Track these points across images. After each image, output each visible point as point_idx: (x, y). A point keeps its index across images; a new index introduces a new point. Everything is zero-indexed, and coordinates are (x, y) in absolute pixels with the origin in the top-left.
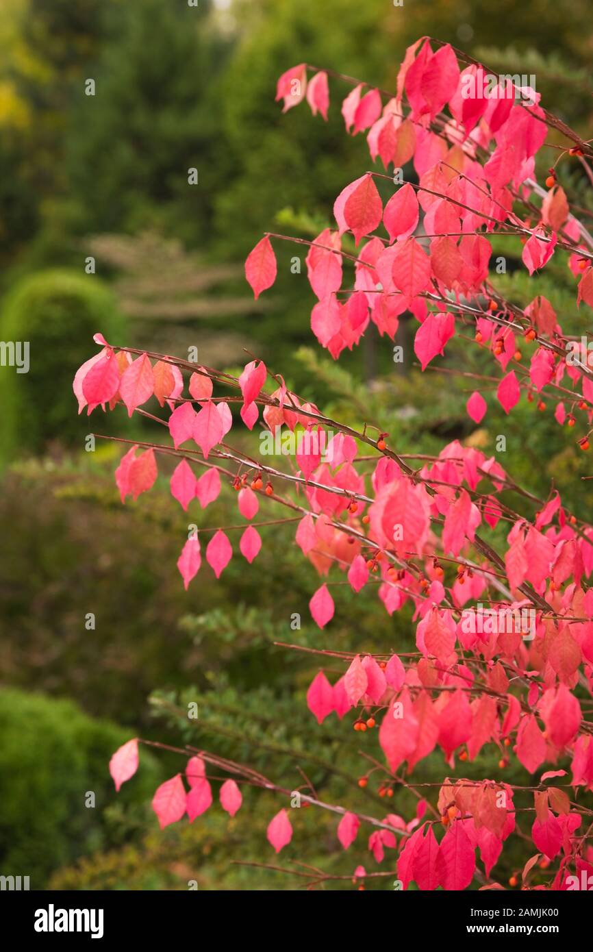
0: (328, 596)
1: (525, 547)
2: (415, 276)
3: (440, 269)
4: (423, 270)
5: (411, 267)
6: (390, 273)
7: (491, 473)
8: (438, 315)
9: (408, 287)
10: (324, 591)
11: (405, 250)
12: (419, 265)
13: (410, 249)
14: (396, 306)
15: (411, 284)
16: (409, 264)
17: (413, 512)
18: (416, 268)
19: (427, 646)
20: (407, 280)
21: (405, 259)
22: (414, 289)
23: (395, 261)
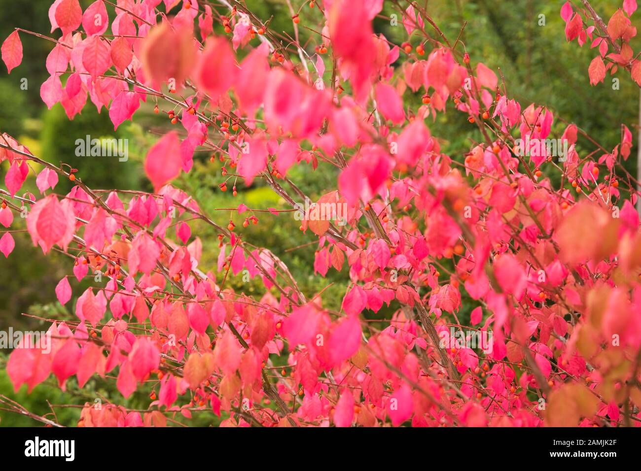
0: (68, 284)
1: (139, 248)
2: (98, 62)
3: (117, 59)
4: (104, 58)
5: (96, 56)
6: (81, 59)
7: (188, 207)
8: (129, 93)
9: (93, 70)
10: (65, 280)
11: (92, 44)
12: (101, 55)
13: (95, 44)
14: (106, 85)
15: (95, 68)
16: (94, 53)
17: (58, 219)
18: (99, 56)
19: (84, 314)
20: (92, 65)
21: (92, 50)
22: (97, 71)
23: (84, 51)
